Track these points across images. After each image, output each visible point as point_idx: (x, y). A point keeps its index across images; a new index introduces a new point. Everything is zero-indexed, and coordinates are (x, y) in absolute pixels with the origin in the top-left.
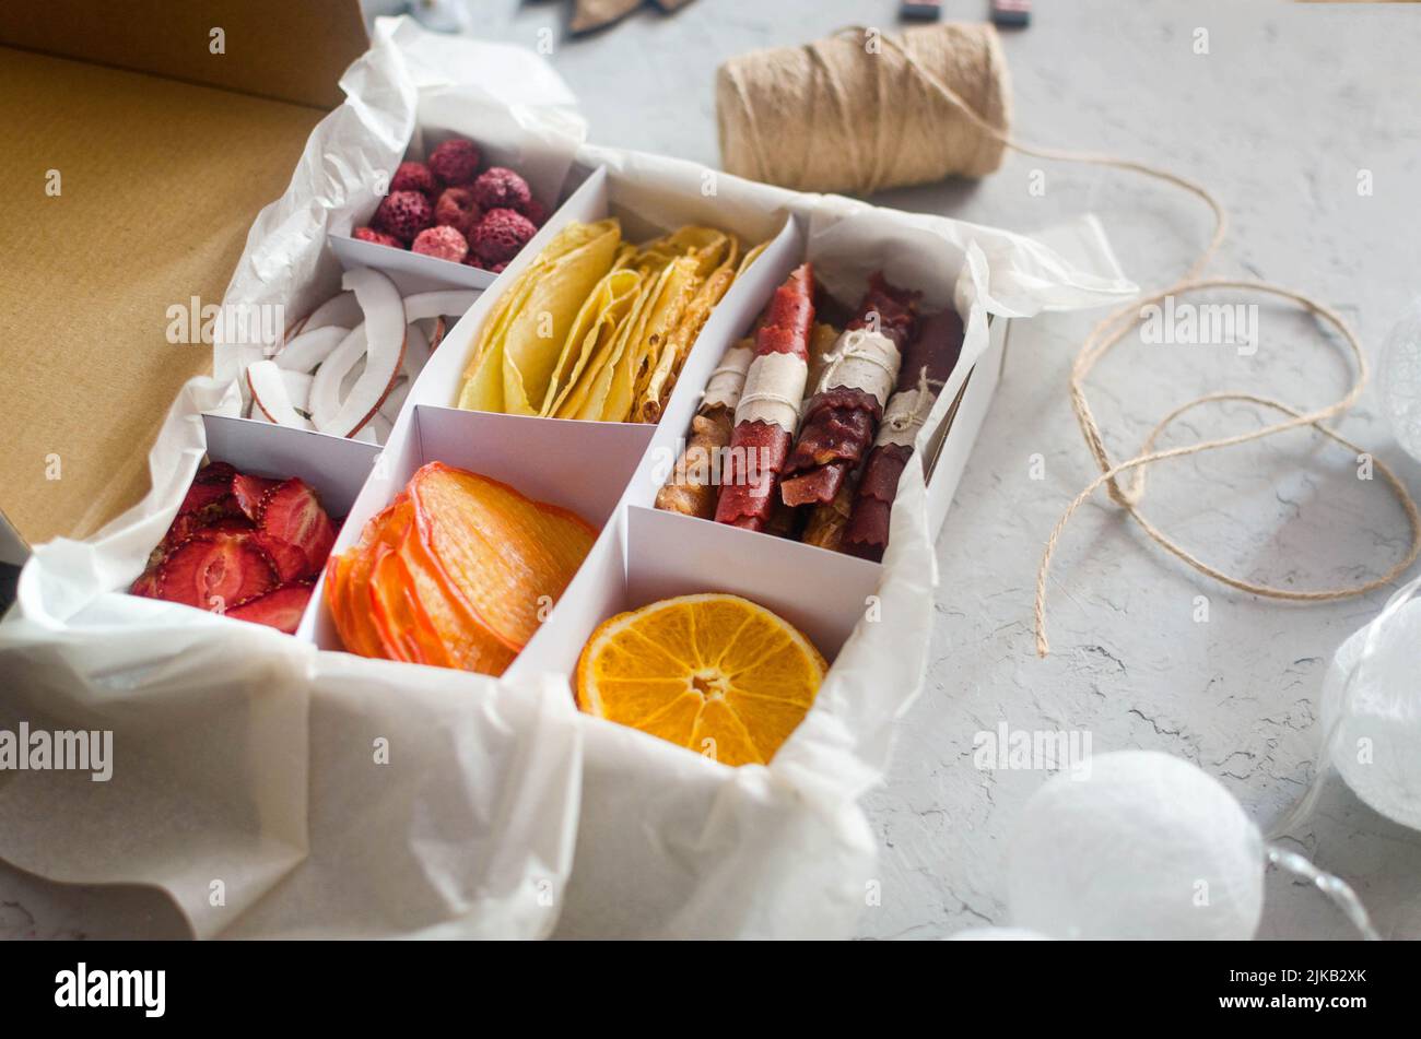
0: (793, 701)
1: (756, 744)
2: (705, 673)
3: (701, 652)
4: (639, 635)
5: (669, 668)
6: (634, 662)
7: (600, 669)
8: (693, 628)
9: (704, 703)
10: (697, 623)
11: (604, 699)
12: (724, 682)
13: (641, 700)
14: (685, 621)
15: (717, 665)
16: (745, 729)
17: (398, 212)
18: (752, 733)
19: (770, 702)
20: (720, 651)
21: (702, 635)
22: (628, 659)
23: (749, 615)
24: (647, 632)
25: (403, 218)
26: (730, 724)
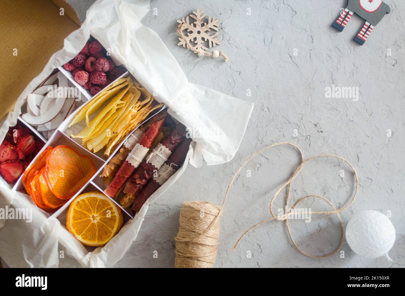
0: (109, 228)
1: (98, 234)
2: (95, 215)
3: (97, 209)
4: (86, 201)
5: (89, 210)
6: (83, 206)
7: (76, 205)
8: (97, 204)
9: (92, 222)
10: (99, 203)
11: (74, 212)
12: (98, 218)
13: (81, 215)
14: (97, 200)
15: (98, 214)
16: (98, 230)
17: (76, 61)
18: (99, 232)
19: (105, 226)
20: (101, 211)
21: (99, 206)
22: (82, 205)
23: (110, 205)
24: (88, 200)
25: (76, 64)
26: (95, 228)
